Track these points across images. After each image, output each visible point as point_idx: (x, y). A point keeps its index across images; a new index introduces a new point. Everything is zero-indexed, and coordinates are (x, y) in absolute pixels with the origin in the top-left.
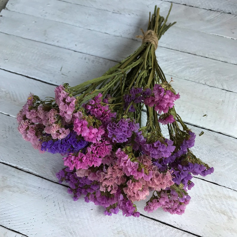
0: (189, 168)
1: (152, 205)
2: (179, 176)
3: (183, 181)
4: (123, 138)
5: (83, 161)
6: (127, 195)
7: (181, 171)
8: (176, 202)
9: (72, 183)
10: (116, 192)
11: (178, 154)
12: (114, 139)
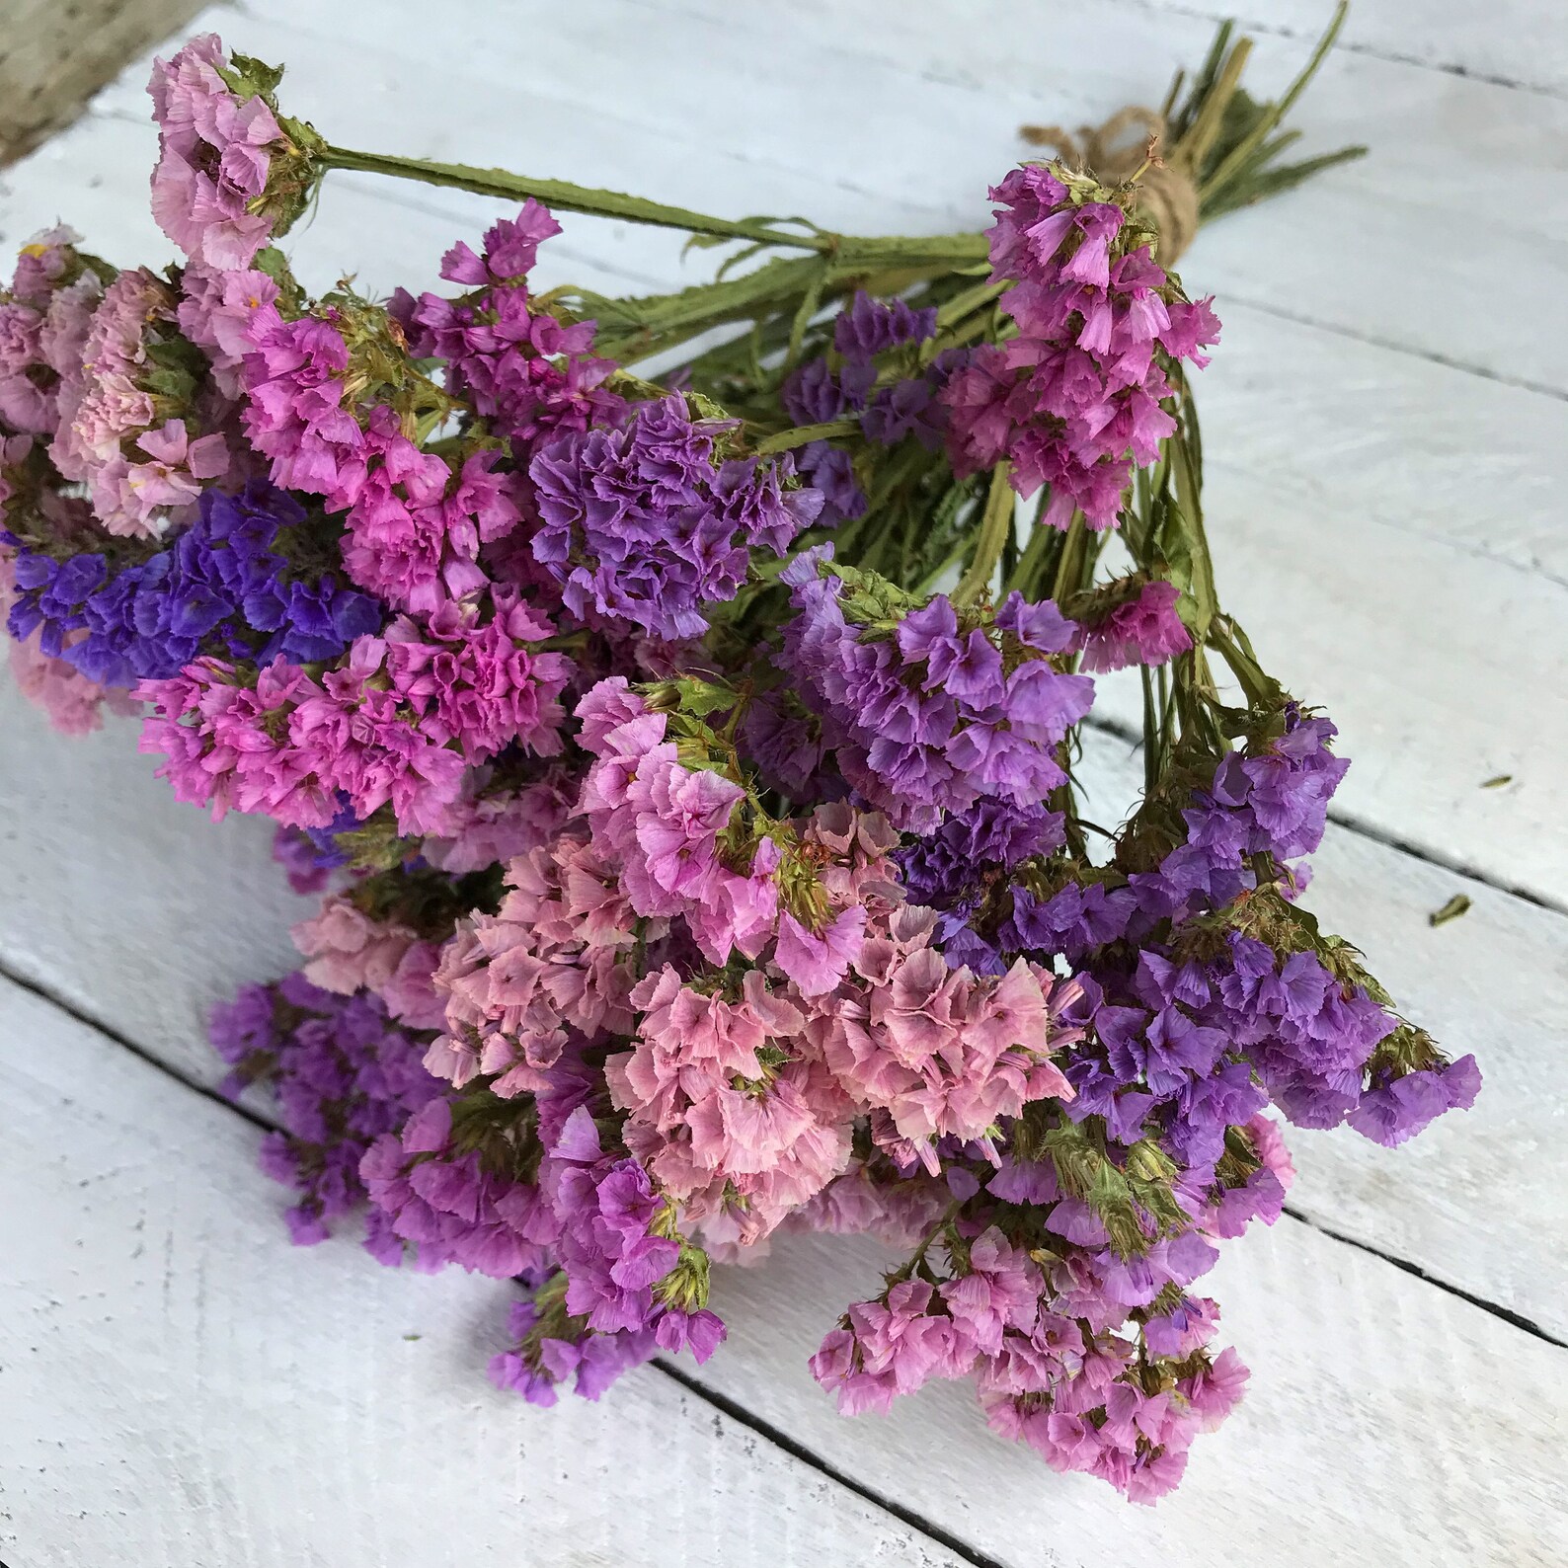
0: (1236, 986)
1: (879, 1326)
2: (1136, 1055)
3: (1167, 1118)
4: (658, 587)
5: (298, 738)
6: (624, 1114)
7: (1154, 1007)
8: (1104, 1350)
9: (306, 1087)
10: (540, 1087)
11: (1166, 882)
12: (580, 576)
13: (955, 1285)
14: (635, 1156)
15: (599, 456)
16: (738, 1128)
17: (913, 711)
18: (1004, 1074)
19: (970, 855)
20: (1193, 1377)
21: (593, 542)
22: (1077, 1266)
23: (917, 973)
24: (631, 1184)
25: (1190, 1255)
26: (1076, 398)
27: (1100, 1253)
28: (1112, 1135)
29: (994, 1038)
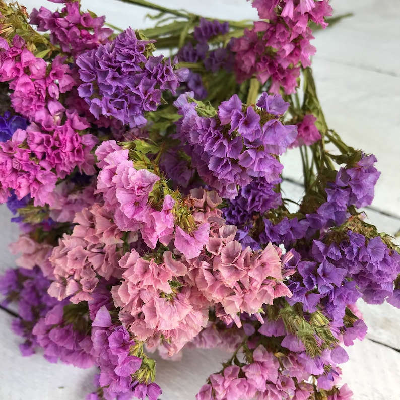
0: (351, 252)
1: (220, 383)
2: (314, 279)
3: (325, 303)
4: (126, 105)
6: (119, 309)
7: (320, 261)
8: (302, 388)
9: (27, 303)
10: (90, 300)
11: (319, 215)
12: (96, 101)
13: (248, 367)
14: (124, 325)
15: (102, 54)
16: (162, 312)
17: (225, 143)
18: (265, 288)
19: (248, 209)
20: (333, 395)
21: (101, 88)
22: (292, 358)
23: (231, 250)
24: (121, 336)
25: (340, 355)
26: (280, 40)
27: (300, 353)
28: (306, 310)
29: (261, 273)
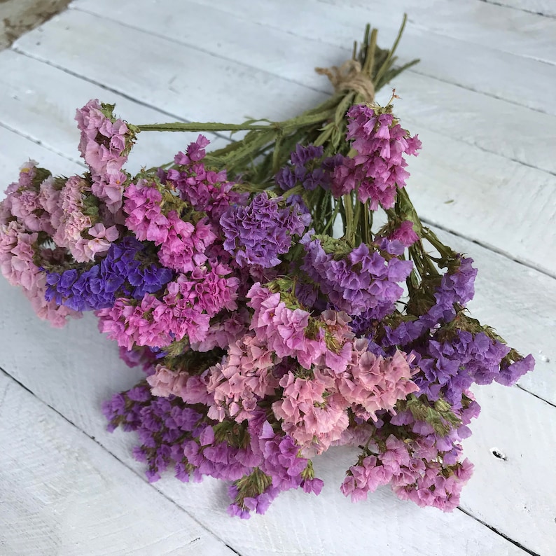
0: (462, 346)
1: (362, 473)
2: (434, 373)
3: (445, 390)
4: (265, 252)
5: (156, 319)
6: (281, 421)
7: (437, 357)
8: (432, 467)
9: (145, 429)
10: (250, 417)
11: (430, 317)
12: (241, 253)
13: (383, 455)
14: (287, 434)
15: (242, 216)
16: (320, 419)
17: (357, 280)
18: (399, 387)
19: (367, 318)
20: (457, 470)
21: (243, 242)
22: (419, 442)
23: (366, 359)
24: (289, 443)
25: (465, 432)
26: (379, 171)
27: (427, 437)
28: (430, 399)
29: (394, 376)
